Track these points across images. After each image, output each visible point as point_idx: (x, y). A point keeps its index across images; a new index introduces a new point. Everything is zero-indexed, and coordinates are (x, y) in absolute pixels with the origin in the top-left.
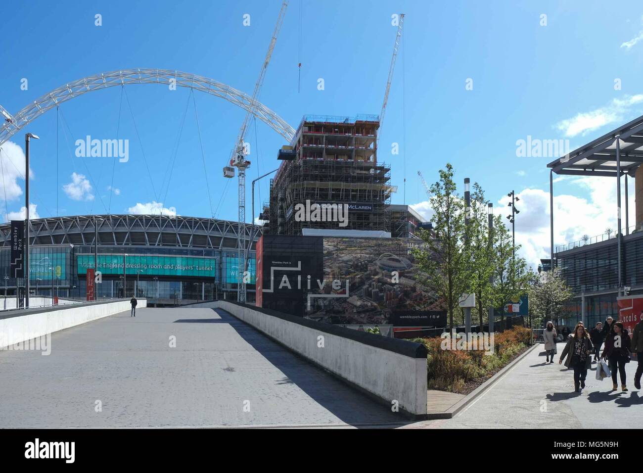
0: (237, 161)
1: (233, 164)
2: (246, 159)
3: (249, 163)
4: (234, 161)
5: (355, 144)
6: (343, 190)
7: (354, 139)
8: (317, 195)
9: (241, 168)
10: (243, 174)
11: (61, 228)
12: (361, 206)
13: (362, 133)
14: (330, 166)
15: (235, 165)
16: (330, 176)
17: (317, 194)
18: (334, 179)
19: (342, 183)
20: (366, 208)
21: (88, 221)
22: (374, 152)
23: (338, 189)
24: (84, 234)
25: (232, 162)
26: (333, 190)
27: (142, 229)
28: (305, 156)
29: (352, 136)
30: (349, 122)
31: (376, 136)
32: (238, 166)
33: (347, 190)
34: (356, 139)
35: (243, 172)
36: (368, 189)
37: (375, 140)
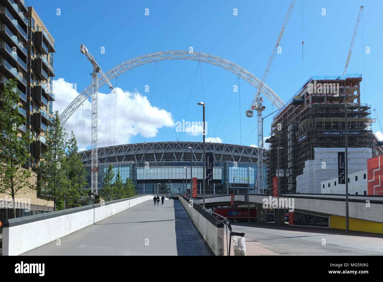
0: (257, 107)
1: (254, 108)
2: (263, 105)
3: (264, 107)
4: (255, 107)
5: (346, 93)
6: (340, 122)
7: (345, 89)
8: (324, 127)
9: (259, 111)
10: (260, 114)
11: (122, 151)
12: (353, 132)
13: (350, 86)
14: (331, 108)
15: (256, 109)
16: (332, 114)
17: (324, 125)
18: (334, 116)
19: (340, 118)
20: (355, 133)
21: (138, 147)
22: (358, 97)
23: (337, 122)
24: (136, 155)
25: (253, 107)
26: (334, 123)
27: (172, 151)
28: (313, 101)
29: (343, 88)
30: (341, 79)
31: (359, 87)
32: (257, 110)
33: (343, 123)
34: (346, 89)
35: (260, 113)
36: (357, 121)
37: (358, 90)
